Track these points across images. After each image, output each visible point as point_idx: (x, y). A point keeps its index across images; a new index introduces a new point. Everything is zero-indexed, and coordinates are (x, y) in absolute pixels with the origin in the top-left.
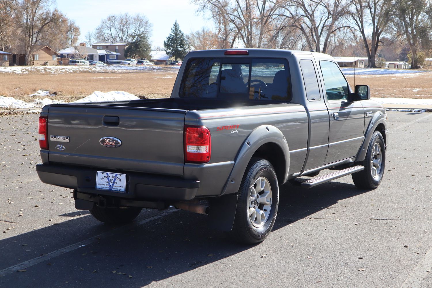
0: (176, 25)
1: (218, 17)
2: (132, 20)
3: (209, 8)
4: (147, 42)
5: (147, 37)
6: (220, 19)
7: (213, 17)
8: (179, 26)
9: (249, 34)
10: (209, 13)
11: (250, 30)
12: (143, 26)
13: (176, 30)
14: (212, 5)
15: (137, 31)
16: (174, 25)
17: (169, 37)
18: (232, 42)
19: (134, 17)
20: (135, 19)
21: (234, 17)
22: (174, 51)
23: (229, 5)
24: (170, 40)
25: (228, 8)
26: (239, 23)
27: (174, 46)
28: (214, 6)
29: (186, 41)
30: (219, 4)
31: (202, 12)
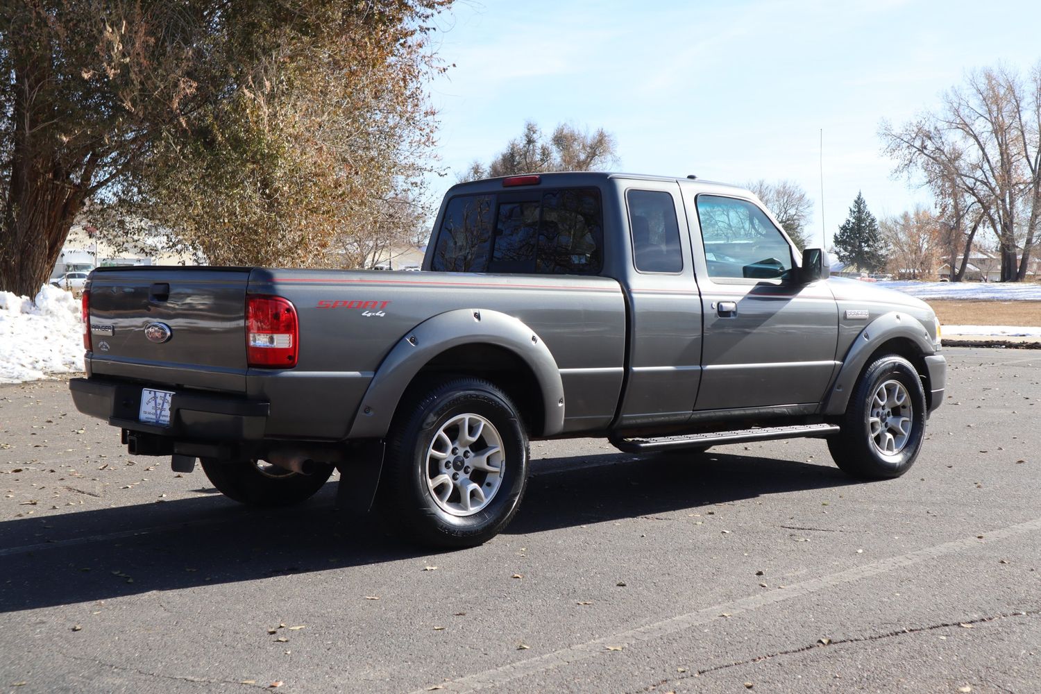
0: (859, 202)
1: (940, 183)
2: (772, 193)
3: (919, 164)
4: (798, 237)
5: (798, 227)
6: (943, 185)
7: (930, 182)
8: (866, 203)
9: (1006, 216)
10: (919, 175)
11: (1008, 206)
12: (793, 206)
13: (859, 211)
14: (927, 158)
15: (782, 215)
16: (856, 202)
17: (844, 226)
18: (970, 233)
19: (777, 187)
20: (778, 193)
21: (973, 180)
22: (854, 254)
23: (963, 157)
24: (847, 233)
25: (962, 164)
26: (987, 193)
27: (854, 243)
28: (932, 160)
29: (880, 233)
30: (943, 157)
31: (905, 173)
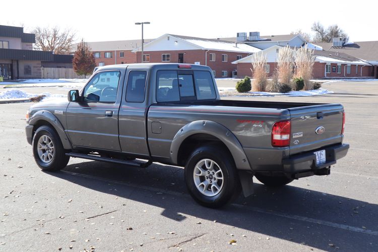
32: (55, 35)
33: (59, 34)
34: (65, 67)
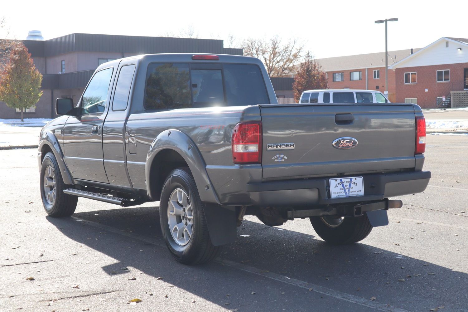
32: (274, 48)
33: (280, 48)
34: (284, 97)
